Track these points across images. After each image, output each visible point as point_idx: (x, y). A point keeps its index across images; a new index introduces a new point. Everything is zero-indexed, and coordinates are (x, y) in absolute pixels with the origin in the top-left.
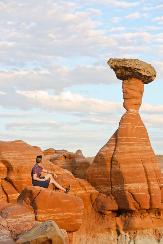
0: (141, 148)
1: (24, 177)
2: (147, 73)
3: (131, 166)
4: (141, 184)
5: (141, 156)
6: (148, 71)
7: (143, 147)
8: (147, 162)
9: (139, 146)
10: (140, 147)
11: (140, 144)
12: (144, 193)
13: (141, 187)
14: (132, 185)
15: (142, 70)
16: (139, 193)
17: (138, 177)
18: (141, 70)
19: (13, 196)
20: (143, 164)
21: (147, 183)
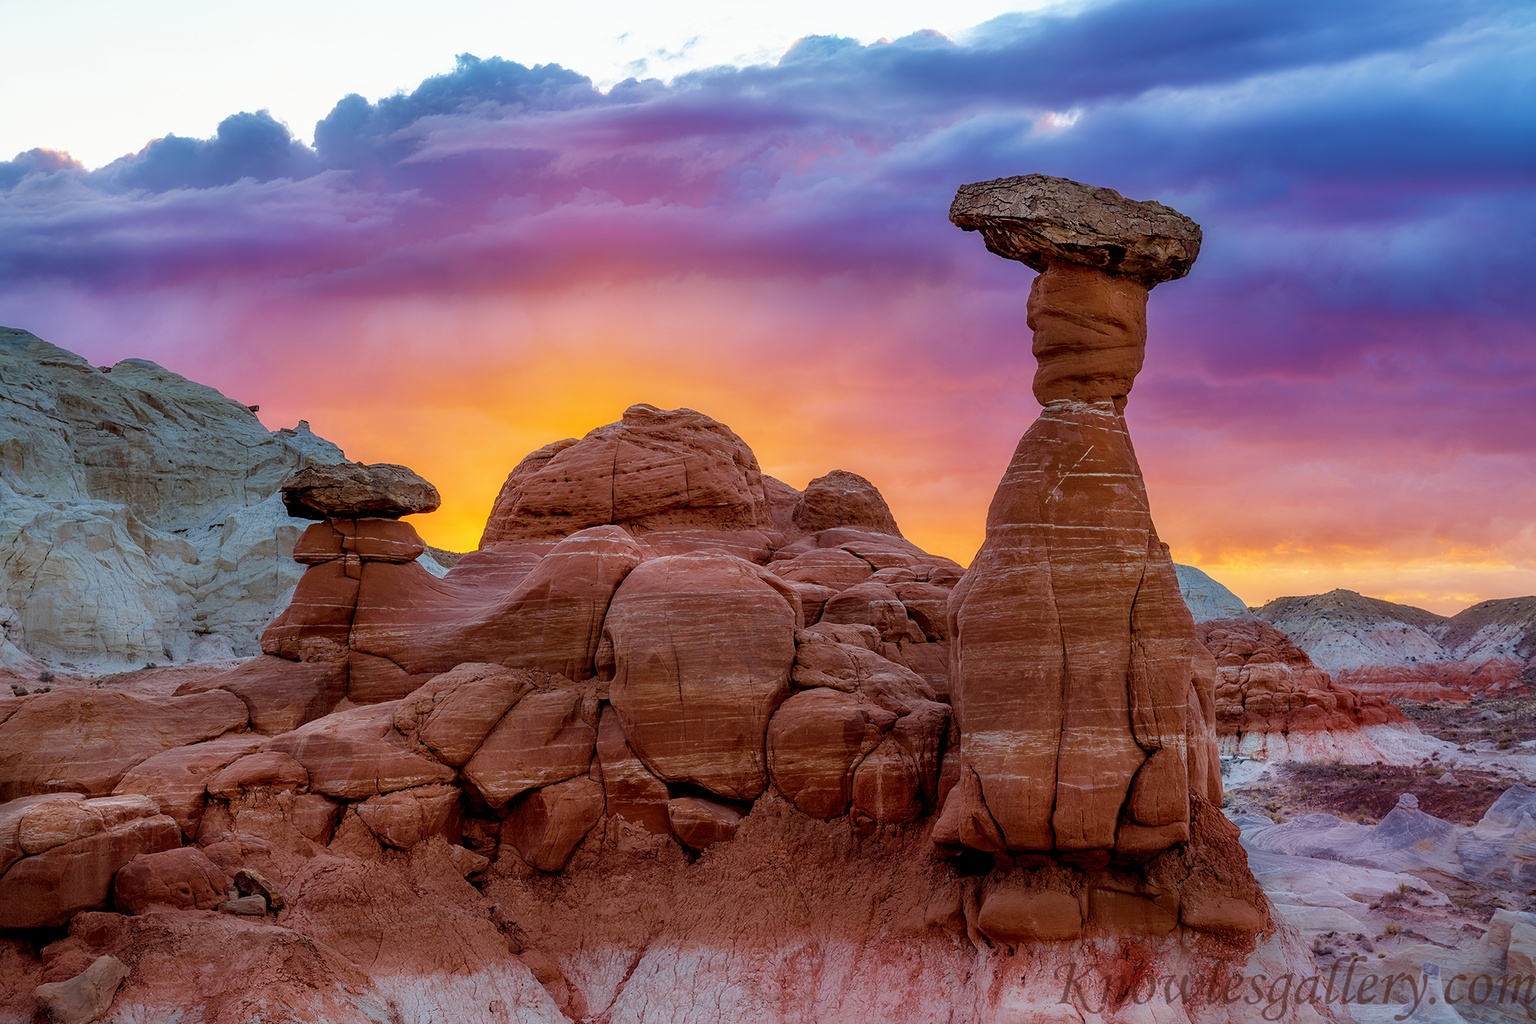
0: (1074, 570)
1: (644, 695)
2: (1078, 232)
3: (1005, 651)
4: (1021, 735)
5: (1064, 607)
6: (1081, 225)
7: (1082, 568)
8: (1091, 634)
9: (1065, 562)
10: (1070, 568)
11: (1071, 552)
12: (1025, 778)
13: (1017, 748)
14: (984, 737)
15: (1052, 224)
16: (1000, 777)
17: (1016, 704)
18: (1045, 224)
19: (616, 766)
20: (1066, 645)
21: (1058, 729)
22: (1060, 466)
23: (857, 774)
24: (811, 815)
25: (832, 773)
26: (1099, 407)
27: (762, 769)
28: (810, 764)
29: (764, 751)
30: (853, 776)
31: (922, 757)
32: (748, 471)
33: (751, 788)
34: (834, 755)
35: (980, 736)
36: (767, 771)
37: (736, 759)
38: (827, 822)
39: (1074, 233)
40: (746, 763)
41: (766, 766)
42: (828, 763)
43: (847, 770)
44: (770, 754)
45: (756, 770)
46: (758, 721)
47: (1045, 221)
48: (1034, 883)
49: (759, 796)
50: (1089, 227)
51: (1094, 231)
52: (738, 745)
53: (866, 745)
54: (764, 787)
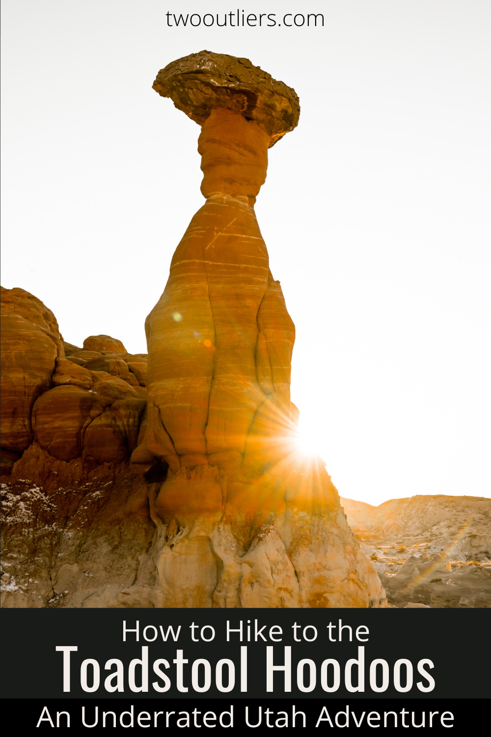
5: (216, 308)
7: (228, 286)
8: (232, 323)
9: (217, 283)
11: (221, 277)
12: (188, 405)
16: (172, 405)
20: (217, 329)
21: (211, 377)
22: (216, 228)
23: (87, 430)
24: (58, 458)
25: (71, 429)
26: (239, 199)
27: (28, 430)
28: (57, 424)
29: (30, 419)
30: (85, 432)
31: (128, 421)
32: (52, 324)
33: (21, 443)
34: (73, 418)
35: (160, 383)
36: (32, 431)
37: (13, 423)
38: (68, 462)
39: (226, 81)
40: (20, 425)
41: (31, 428)
42: (69, 423)
43: (81, 428)
44: (33, 419)
45: (25, 430)
46: (27, 400)
47: (208, 73)
48: (192, 476)
49: (26, 448)
50: (236, 77)
51: (239, 80)
52: (14, 414)
53: (93, 413)
54: (30, 442)
